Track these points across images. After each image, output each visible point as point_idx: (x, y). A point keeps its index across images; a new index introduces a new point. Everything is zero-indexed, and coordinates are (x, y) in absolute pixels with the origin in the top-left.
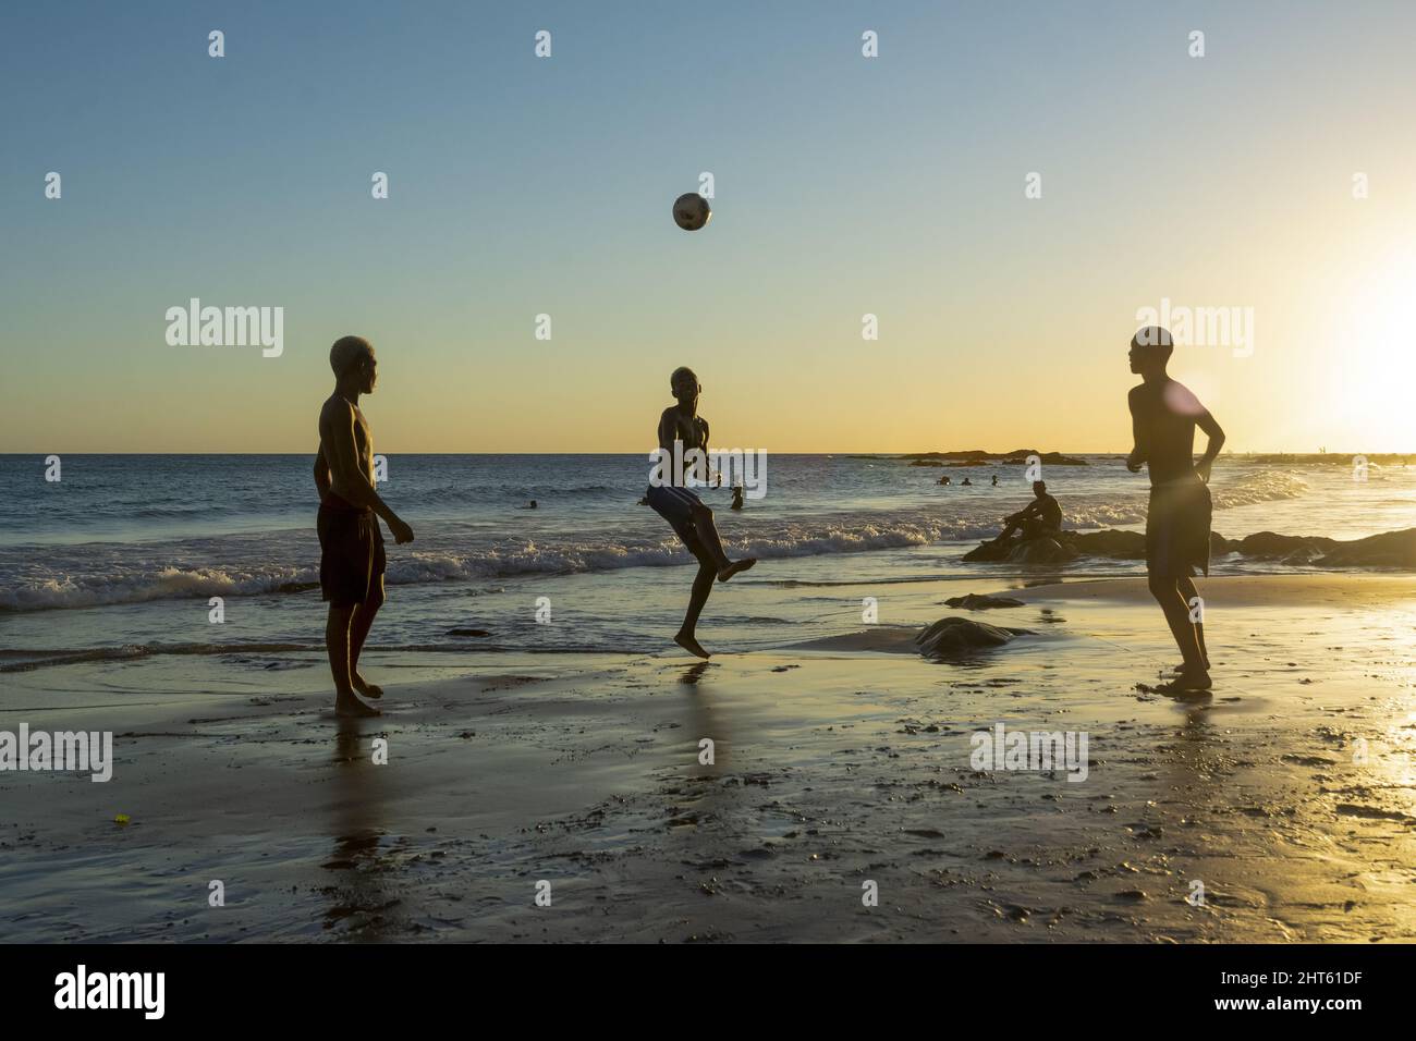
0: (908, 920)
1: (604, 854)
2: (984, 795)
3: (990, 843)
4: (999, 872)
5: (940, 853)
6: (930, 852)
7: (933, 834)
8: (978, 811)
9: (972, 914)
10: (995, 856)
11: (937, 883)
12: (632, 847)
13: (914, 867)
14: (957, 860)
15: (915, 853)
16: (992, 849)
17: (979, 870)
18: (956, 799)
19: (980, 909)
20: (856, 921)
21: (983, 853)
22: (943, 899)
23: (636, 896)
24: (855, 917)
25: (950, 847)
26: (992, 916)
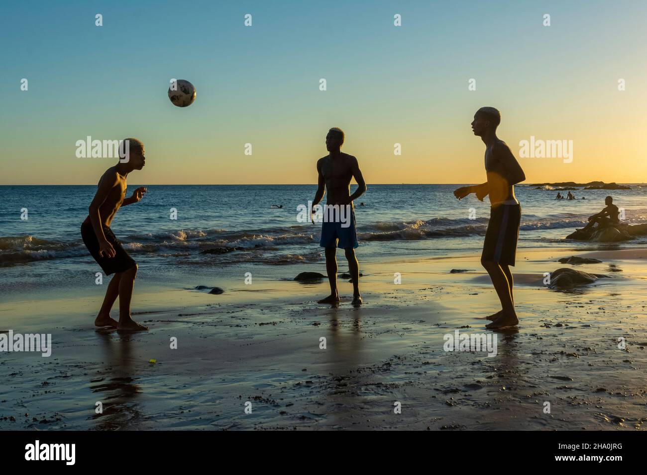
0: (557, 422)
1: (393, 384)
2: (591, 360)
3: (598, 384)
4: (604, 399)
5: (570, 389)
6: (565, 388)
7: (567, 379)
8: (589, 368)
9: (592, 420)
10: (601, 390)
11: (570, 403)
12: (407, 381)
13: (558, 395)
14: (581, 392)
15: (557, 388)
16: (599, 387)
17: (594, 398)
18: (577, 361)
19: (596, 417)
20: (529, 421)
21: (595, 389)
22: (576, 412)
23: (412, 406)
24: (529, 419)
25: (577, 385)
26: (603, 420)
